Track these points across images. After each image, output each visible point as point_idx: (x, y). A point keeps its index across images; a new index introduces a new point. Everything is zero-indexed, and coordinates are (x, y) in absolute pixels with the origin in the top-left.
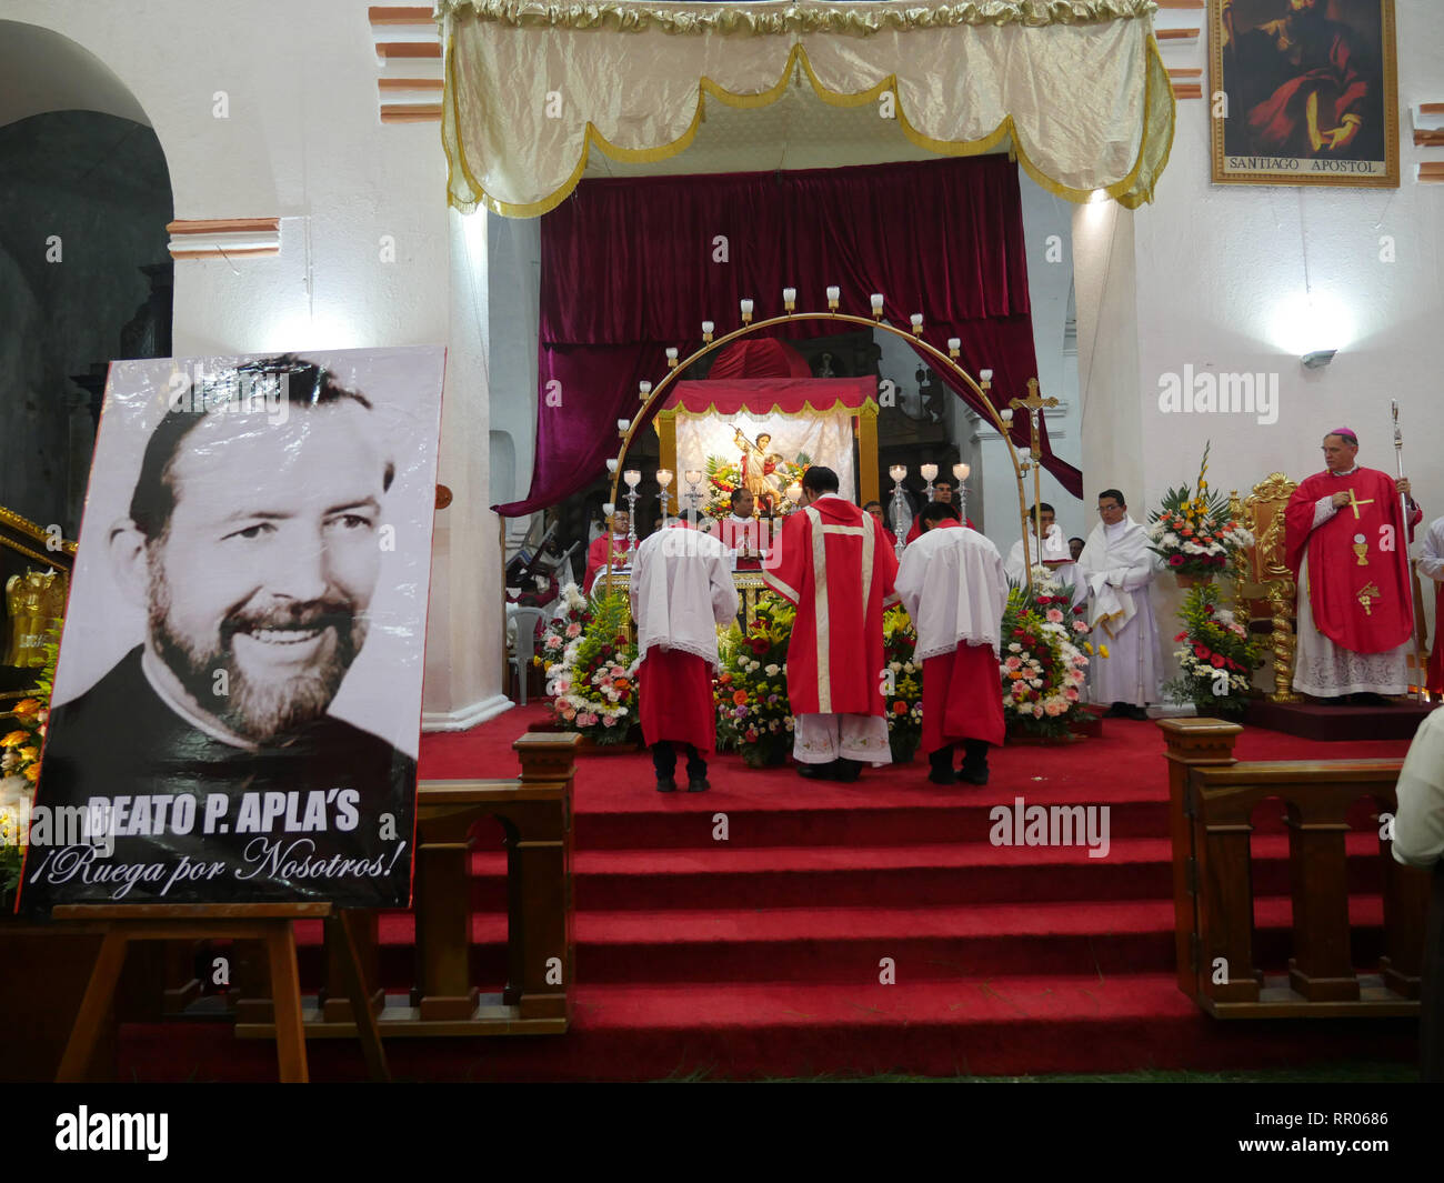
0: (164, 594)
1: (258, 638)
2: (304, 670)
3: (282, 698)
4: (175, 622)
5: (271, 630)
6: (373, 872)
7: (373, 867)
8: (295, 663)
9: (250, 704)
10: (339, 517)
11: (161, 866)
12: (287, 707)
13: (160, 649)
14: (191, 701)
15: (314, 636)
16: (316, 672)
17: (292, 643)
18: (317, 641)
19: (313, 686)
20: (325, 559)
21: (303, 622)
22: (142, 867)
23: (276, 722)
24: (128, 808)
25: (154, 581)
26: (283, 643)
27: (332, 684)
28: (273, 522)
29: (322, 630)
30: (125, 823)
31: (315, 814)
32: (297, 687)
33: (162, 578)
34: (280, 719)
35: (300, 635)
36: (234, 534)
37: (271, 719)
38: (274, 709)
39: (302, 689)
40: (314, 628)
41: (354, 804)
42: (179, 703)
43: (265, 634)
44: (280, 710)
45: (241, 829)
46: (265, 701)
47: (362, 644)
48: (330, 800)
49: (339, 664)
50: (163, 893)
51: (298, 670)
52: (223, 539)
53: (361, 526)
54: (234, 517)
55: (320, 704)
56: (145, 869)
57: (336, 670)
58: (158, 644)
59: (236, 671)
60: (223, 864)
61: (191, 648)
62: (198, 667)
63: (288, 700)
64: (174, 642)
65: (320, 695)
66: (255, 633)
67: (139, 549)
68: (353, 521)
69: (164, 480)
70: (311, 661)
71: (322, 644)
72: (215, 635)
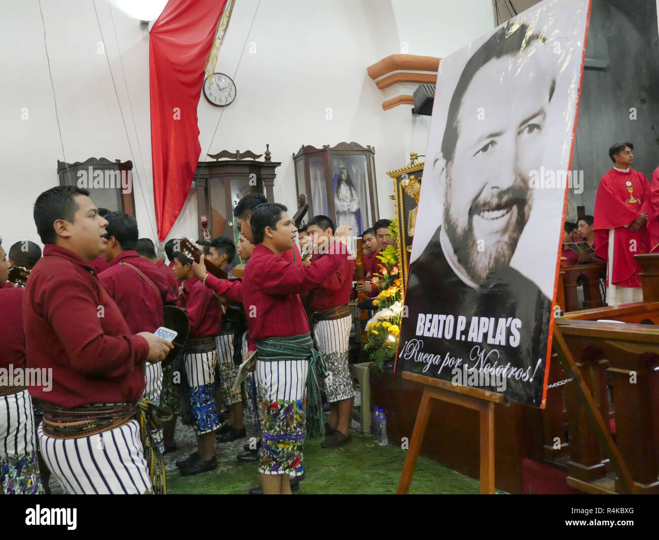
0: (450, 194)
1: (483, 217)
2: (502, 236)
3: (491, 255)
4: (452, 211)
5: (488, 211)
6: (525, 378)
7: (524, 375)
8: (497, 232)
9: (477, 260)
10: (525, 128)
11: (439, 356)
12: (492, 261)
13: (446, 228)
14: (455, 258)
15: (507, 212)
16: (506, 238)
17: (497, 218)
18: (508, 216)
19: (505, 247)
20: (517, 158)
21: (503, 204)
22: (433, 355)
23: (487, 271)
24: (431, 321)
25: (447, 189)
26: (493, 219)
27: (513, 245)
28: (495, 139)
29: (511, 209)
30: (429, 330)
31: (501, 334)
32: (498, 248)
33: (450, 184)
34: (489, 269)
35: (502, 212)
36: (478, 152)
37: (486, 269)
38: (487, 263)
39: (500, 249)
40: (507, 208)
41: (518, 329)
42: (451, 260)
43: (486, 214)
44: (489, 263)
45: (469, 339)
46: (483, 258)
47: (529, 215)
48: (508, 325)
49: (518, 231)
50: (439, 373)
51: (498, 237)
52: (475, 155)
53: (536, 130)
54: (479, 141)
55: (507, 259)
56: (434, 357)
57: (515, 236)
58: (446, 225)
59: (473, 239)
60: (461, 359)
61: (457, 226)
62: (459, 238)
63: (493, 257)
64: (451, 223)
65: (507, 253)
66: (482, 214)
67: (443, 169)
68: (532, 128)
69: (455, 124)
70: (505, 230)
71: (510, 218)
72: (467, 217)
